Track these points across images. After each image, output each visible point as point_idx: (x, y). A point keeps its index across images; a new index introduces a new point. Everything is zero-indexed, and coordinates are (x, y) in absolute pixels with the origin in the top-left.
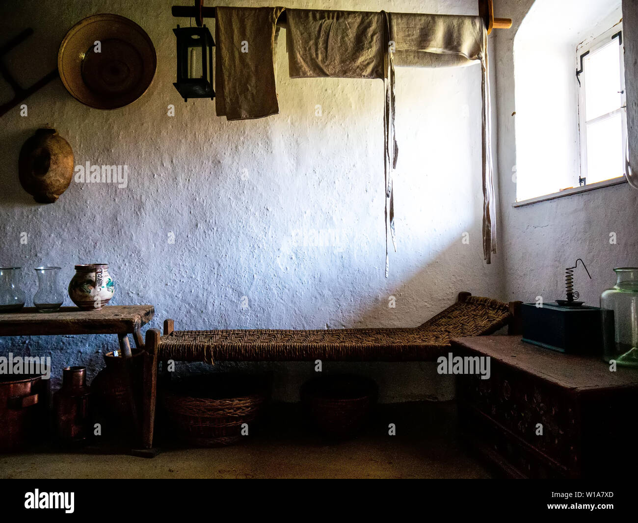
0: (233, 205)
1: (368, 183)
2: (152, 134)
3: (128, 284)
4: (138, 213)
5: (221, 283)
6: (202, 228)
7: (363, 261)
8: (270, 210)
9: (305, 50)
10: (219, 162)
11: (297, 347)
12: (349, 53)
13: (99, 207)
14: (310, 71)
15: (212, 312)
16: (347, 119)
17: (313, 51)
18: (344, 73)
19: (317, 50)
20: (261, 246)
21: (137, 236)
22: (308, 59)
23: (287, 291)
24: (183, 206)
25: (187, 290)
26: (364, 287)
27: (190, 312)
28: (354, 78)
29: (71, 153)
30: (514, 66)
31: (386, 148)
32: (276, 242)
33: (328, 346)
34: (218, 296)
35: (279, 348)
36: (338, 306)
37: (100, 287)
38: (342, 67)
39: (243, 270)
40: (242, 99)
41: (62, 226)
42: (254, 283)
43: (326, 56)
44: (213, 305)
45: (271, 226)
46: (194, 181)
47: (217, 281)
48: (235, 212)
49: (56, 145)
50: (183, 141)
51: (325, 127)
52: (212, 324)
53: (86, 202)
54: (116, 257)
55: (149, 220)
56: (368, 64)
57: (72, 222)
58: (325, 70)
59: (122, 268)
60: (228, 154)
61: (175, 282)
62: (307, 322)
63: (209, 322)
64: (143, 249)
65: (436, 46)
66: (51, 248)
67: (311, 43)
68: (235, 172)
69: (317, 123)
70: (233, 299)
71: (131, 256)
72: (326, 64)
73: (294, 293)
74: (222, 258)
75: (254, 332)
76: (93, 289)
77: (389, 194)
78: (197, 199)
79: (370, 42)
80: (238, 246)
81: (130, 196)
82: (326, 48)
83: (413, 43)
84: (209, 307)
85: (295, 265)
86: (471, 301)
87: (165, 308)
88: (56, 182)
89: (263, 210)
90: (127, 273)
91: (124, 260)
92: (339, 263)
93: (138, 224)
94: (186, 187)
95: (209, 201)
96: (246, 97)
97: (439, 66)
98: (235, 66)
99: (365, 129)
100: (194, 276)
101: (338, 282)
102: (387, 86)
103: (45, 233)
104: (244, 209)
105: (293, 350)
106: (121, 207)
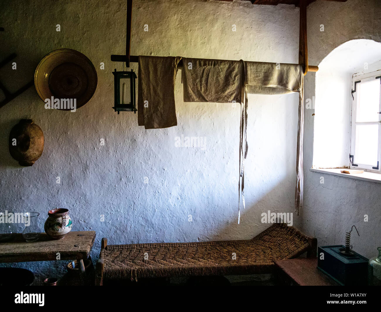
0: (143, 167)
1: (225, 153)
2: (93, 122)
3: (79, 215)
4: (85, 171)
5: (136, 214)
6: (124, 181)
7: (220, 200)
8: (166, 169)
9: (194, 85)
10: (135, 140)
11: (186, 269)
12: (220, 87)
13: (60, 168)
14: (196, 98)
15: (130, 231)
16: (213, 114)
17: (199, 85)
18: (217, 100)
19: (201, 85)
20: (160, 192)
21: (84, 186)
22: (196, 91)
23: (175, 218)
24: (113, 167)
25: (115, 219)
26: (221, 215)
27: (116, 232)
28: (223, 102)
29: (42, 134)
30: (315, 85)
31: (241, 146)
32: (169, 189)
33: (204, 267)
34: (134, 222)
35: (175, 270)
36: (205, 227)
37: (65, 227)
38: (216, 96)
39: (149, 206)
40: (154, 115)
41: (37, 180)
42: (156, 214)
43: (207, 89)
44: (131, 227)
45: (166, 180)
46: (119, 152)
47: (133, 213)
48: (145, 171)
49: (33, 131)
50: (113, 127)
51: (200, 119)
52: (130, 238)
53: (52, 165)
54: (71, 199)
55: (91, 176)
56: (232, 94)
57: (43, 178)
58: (206, 98)
59: (75, 206)
60: (140, 135)
61: (107, 214)
62: (186, 237)
63: (128, 237)
64: (88, 194)
65: (273, 83)
66: (30, 194)
67: (198, 80)
68: (145, 146)
69: (195, 116)
70: (143, 224)
71: (80, 198)
72: (206, 94)
73: (179, 219)
74: (136, 199)
75: (155, 246)
76: (60, 228)
77: (242, 175)
78: (121, 163)
79: (234, 81)
80: (146, 192)
81: (79, 162)
82: (207, 84)
83: (259, 81)
84: (128, 229)
85: (180, 203)
86: (283, 226)
87: (101, 229)
88: (33, 155)
89: (162, 170)
90: (78, 209)
91: (76, 201)
92: (206, 201)
93: (85, 179)
94: (114, 156)
95: (129, 165)
96: (157, 114)
97: (274, 94)
98: (150, 93)
99: (224, 120)
100: (119, 210)
101: (205, 212)
102: (243, 109)
103: (26, 184)
104: (150, 169)
105: (184, 271)
106: (74, 168)
